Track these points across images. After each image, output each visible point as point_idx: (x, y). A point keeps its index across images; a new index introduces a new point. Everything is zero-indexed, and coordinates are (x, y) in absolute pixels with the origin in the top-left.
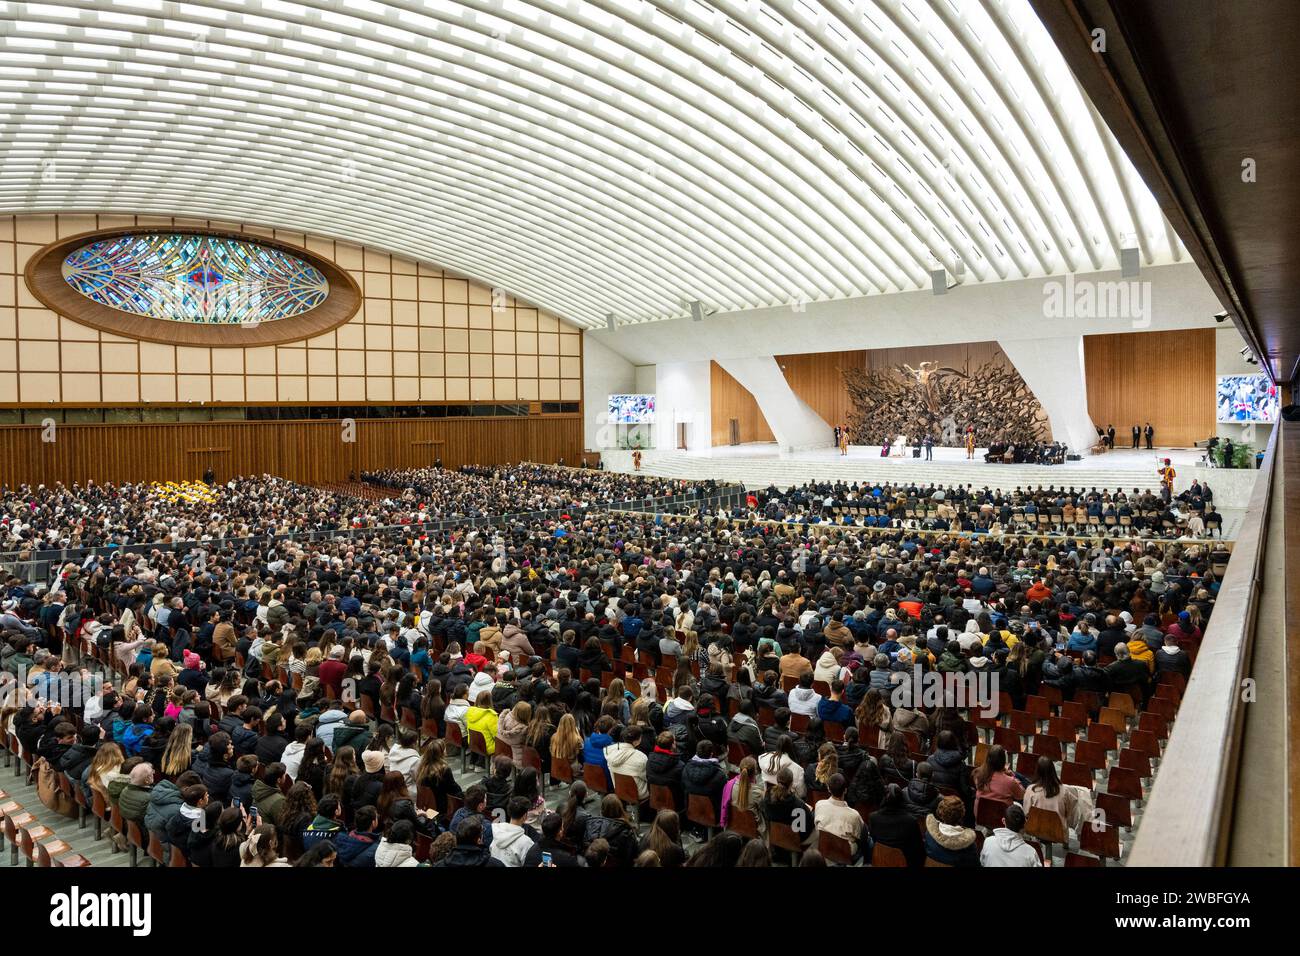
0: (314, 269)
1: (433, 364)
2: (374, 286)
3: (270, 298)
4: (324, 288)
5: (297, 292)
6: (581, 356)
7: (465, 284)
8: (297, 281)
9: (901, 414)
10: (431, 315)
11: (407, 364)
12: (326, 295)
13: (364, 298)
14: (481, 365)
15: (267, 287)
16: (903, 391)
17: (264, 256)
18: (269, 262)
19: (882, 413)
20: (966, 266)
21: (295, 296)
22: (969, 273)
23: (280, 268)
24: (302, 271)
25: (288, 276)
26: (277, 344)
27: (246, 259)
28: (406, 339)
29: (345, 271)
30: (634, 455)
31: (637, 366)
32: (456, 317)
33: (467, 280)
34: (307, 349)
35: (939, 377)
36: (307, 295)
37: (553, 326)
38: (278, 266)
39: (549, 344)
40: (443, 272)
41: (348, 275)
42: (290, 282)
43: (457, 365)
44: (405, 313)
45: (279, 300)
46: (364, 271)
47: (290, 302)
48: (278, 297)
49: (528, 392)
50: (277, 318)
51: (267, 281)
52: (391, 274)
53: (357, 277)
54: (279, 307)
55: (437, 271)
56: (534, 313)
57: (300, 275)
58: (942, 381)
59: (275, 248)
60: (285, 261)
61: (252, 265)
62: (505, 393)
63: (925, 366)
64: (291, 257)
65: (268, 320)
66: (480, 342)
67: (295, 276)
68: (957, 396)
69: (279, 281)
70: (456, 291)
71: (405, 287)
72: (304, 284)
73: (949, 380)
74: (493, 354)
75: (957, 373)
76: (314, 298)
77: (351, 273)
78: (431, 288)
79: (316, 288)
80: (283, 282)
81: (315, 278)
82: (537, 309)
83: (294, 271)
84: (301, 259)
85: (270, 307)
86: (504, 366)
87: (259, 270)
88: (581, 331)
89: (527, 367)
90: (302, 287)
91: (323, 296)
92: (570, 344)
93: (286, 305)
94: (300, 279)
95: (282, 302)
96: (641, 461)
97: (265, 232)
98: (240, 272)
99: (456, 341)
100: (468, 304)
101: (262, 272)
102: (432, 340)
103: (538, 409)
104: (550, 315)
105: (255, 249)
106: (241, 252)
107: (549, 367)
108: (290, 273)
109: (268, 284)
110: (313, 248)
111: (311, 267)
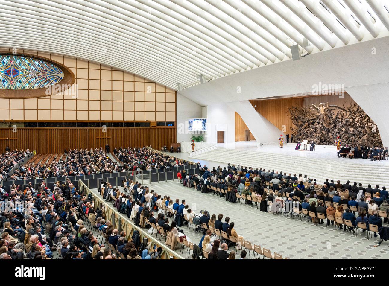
0: (58, 68)
1: (107, 106)
2: (81, 74)
3: (39, 79)
4: (62, 75)
5: (50, 77)
6: (176, 102)
7: (122, 73)
8: (50, 73)
9: (313, 128)
10: (106, 85)
11: (95, 105)
12: (63, 78)
13: (76, 79)
14: (128, 106)
15: (37, 75)
16: (315, 117)
17: (36, 63)
18: (38, 65)
19: (305, 128)
20: (309, 42)
21: (49, 78)
22: (312, 45)
23: (43, 68)
24: (52, 69)
25: (46, 71)
26: (38, 97)
27: (29, 64)
28: (95, 95)
29: (68, 68)
30: (192, 145)
31: (202, 107)
32: (118, 86)
33: (123, 71)
34: (51, 99)
35: (330, 111)
36: (55, 78)
37: (163, 90)
38: (42, 67)
39: (160, 97)
40: (112, 68)
41: (69, 69)
42: (47, 73)
43: (118, 106)
44: (94, 85)
45: (43, 80)
46: (76, 68)
47: (47, 81)
48: (42, 79)
49: (150, 117)
50: (42, 87)
51: (37, 73)
52: (88, 69)
53: (73, 71)
54: (42, 83)
55: (110, 68)
56: (154, 84)
57: (52, 70)
58: (332, 112)
59: (41, 60)
60: (45, 64)
61: (32, 66)
62: (140, 117)
63: (322, 105)
64: (48, 63)
65: (38, 88)
66: (128, 97)
67: (49, 70)
68: (340, 120)
69: (43, 72)
70: (117, 76)
71: (94, 74)
72: (53, 74)
73: (336, 112)
74: (134, 101)
75: (340, 108)
76: (57, 79)
77: (70, 69)
78: (106, 75)
79: (58, 75)
80: (44, 73)
81: (58, 71)
82: (155, 83)
83: (49, 68)
84: (52, 64)
85: (39, 83)
86: (139, 106)
87: (34, 68)
88: (176, 92)
89: (150, 107)
90: (52, 75)
91: (61, 78)
92: (170, 97)
93: (46, 82)
94: (52, 71)
95: (44, 81)
96: (195, 147)
97: (33, 53)
98: (26, 69)
99: (118, 96)
100: (123, 81)
101: (35, 69)
102: (107, 96)
103: (155, 124)
104: (161, 85)
105: (33, 60)
106: (27, 61)
107: (160, 107)
108: (48, 69)
109: (38, 74)
110: (54, 59)
111: (56, 67)
